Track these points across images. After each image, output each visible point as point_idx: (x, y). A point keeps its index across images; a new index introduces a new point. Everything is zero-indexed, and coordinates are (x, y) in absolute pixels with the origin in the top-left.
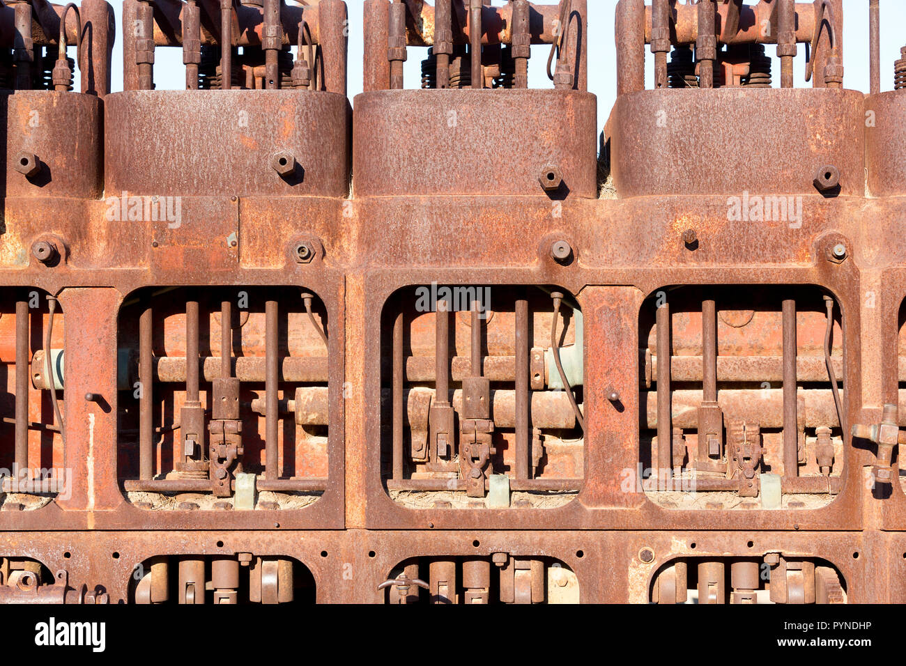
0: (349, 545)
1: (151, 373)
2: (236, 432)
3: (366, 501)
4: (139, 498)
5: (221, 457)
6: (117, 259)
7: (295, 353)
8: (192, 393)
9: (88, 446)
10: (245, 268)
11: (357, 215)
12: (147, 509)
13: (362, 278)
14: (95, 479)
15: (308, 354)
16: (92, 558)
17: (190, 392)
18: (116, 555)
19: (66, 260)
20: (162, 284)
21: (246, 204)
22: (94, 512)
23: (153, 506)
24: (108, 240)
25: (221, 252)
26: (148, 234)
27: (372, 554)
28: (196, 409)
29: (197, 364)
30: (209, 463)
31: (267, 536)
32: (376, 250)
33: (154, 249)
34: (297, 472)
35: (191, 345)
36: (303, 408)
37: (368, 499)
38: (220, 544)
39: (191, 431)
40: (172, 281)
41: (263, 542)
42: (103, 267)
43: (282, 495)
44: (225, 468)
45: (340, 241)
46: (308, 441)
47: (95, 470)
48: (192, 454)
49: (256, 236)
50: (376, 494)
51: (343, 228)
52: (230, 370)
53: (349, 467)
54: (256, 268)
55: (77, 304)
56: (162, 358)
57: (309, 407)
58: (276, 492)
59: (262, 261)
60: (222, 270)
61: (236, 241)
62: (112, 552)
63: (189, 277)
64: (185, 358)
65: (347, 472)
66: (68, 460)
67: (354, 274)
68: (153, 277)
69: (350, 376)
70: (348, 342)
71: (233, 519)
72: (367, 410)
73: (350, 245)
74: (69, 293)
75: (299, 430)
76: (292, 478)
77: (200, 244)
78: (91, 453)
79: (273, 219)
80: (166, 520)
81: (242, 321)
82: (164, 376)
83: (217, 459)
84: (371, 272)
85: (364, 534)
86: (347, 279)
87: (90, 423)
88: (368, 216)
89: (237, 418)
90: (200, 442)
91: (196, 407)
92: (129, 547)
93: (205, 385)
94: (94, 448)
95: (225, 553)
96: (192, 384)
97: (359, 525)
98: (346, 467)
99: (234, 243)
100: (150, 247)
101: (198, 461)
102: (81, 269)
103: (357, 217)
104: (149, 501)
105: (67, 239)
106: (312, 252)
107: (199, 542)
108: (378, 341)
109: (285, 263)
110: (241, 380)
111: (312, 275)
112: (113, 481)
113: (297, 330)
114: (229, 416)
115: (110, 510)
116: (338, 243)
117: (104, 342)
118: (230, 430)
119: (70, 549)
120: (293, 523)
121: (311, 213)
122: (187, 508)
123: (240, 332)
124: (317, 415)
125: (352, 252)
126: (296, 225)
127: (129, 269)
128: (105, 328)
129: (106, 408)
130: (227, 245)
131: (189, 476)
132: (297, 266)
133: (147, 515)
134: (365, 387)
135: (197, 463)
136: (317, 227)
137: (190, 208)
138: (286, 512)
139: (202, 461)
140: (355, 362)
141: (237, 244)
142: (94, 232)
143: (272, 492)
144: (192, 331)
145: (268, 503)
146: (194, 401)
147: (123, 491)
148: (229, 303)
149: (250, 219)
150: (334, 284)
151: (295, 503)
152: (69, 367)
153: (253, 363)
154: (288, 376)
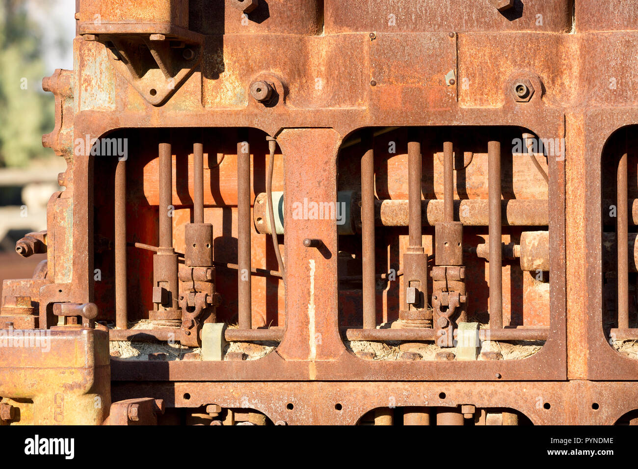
0: (573, 396)
1: (373, 217)
2: (459, 279)
3: (588, 351)
4: (361, 348)
5: (443, 305)
6: (336, 98)
7: (520, 195)
8: (414, 238)
9: (309, 293)
10: (464, 107)
11: (578, 50)
12: (369, 359)
13: (582, 117)
14: (316, 327)
15: (533, 196)
16: (314, 409)
17: (412, 237)
18: (339, 407)
19: (285, 100)
20: (380, 124)
21: (464, 40)
22: (315, 362)
23: (376, 356)
24: (327, 78)
25: (440, 91)
26: (366, 72)
27: (595, 406)
28: (419, 255)
29: (419, 208)
30: (432, 312)
31: (490, 387)
32: (596, 88)
33: (373, 88)
34: (525, 320)
35: (412, 188)
36: (528, 254)
37: (590, 349)
38: (442, 396)
39: (413, 278)
40: (390, 122)
41: (486, 393)
42: (322, 107)
43: (505, 345)
44: (447, 317)
45: (561, 79)
46: (537, 288)
47: (316, 318)
48: (414, 302)
49: (475, 74)
50: (598, 344)
51: (564, 65)
52: (452, 213)
53: (571, 315)
54: (475, 107)
55: (296, 146)
56: (385, 201)
57: (534, 252)
58: (499, 341)
59: (481, 99)
60: (441, 110)
61: (454, 78)
62: (335, 404)
63: (407, 116)
64: (407, 201)
65: (569, 321)
66: (289, 308)
67: (574, 114)
68: (371, 117)
69: (571, 220)
70: (569, 185)
71: (455, 370)
72: (588, 256)
73: (571, 82)
74: (288, 134)
75: (527, 276)
76: (519, 327)
77: (418, 82)
78: (312, 301)
79: (492, 55)
80: (388, 371)
81: (466, 162)
82: (388, 220)
83: (439, 307)
84: (591, 111)
85: (587, 385)
86: (567, 119)
87: (310, 269)
88: (588, 52)
89: (460, 264)
90: (422, 289)
91: (418, 253)
92: (351, 398)
93: (427, 229)
94: (315, 295)
95: (447, 405)
96: (415, 228)
97: (582, 376)
98: (568, 315)
99: (452, 82)
100: (368, 86)
101: (421, 309)
102: (300, 109)
103: (579, 53)
104: (371, 351)
105: (285, 78)
106: (531, 90)
107: (422, 394)
108: (598, 184)
109: (504, 102)
110: (465, 224)
111: (531, 115)
112: (335, 329)
113: (523, 171)
114: (452, 262)
115: (331, 360)
116: (559, 81)
117: (324, 185)
118: (452, 277)
119: (292, 400)
120: (515, 374)
121: (530, 49)
122: (410, 358)
123: (465, 173)
124: (542, 260)
125: (573, 89)
126: (514, 62)
127: (347, 108)
128: (325, 170)
129: (327, 254)
130: (445, 84)
131: (412, 325)
132: (516, 105)
133: (368, 365)
134: (586, 232)
135: (420, 312)
136: (536, 64)
137: (408, 45)
138: (508, 362)
139: (425, 309)
140: (575, 206)
141: (456, 82)
142: (313, 70)
143: (495, 341)
144: (414, 173)
145: (490, 353)
146: (416, 247)
147: (345, 340)
148: (451, 143)
149: (468, 55)
150: (553, 123)
151: (519, 353)
152: (289, 211)
153: (477, 205)
154: (513, 220)
